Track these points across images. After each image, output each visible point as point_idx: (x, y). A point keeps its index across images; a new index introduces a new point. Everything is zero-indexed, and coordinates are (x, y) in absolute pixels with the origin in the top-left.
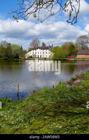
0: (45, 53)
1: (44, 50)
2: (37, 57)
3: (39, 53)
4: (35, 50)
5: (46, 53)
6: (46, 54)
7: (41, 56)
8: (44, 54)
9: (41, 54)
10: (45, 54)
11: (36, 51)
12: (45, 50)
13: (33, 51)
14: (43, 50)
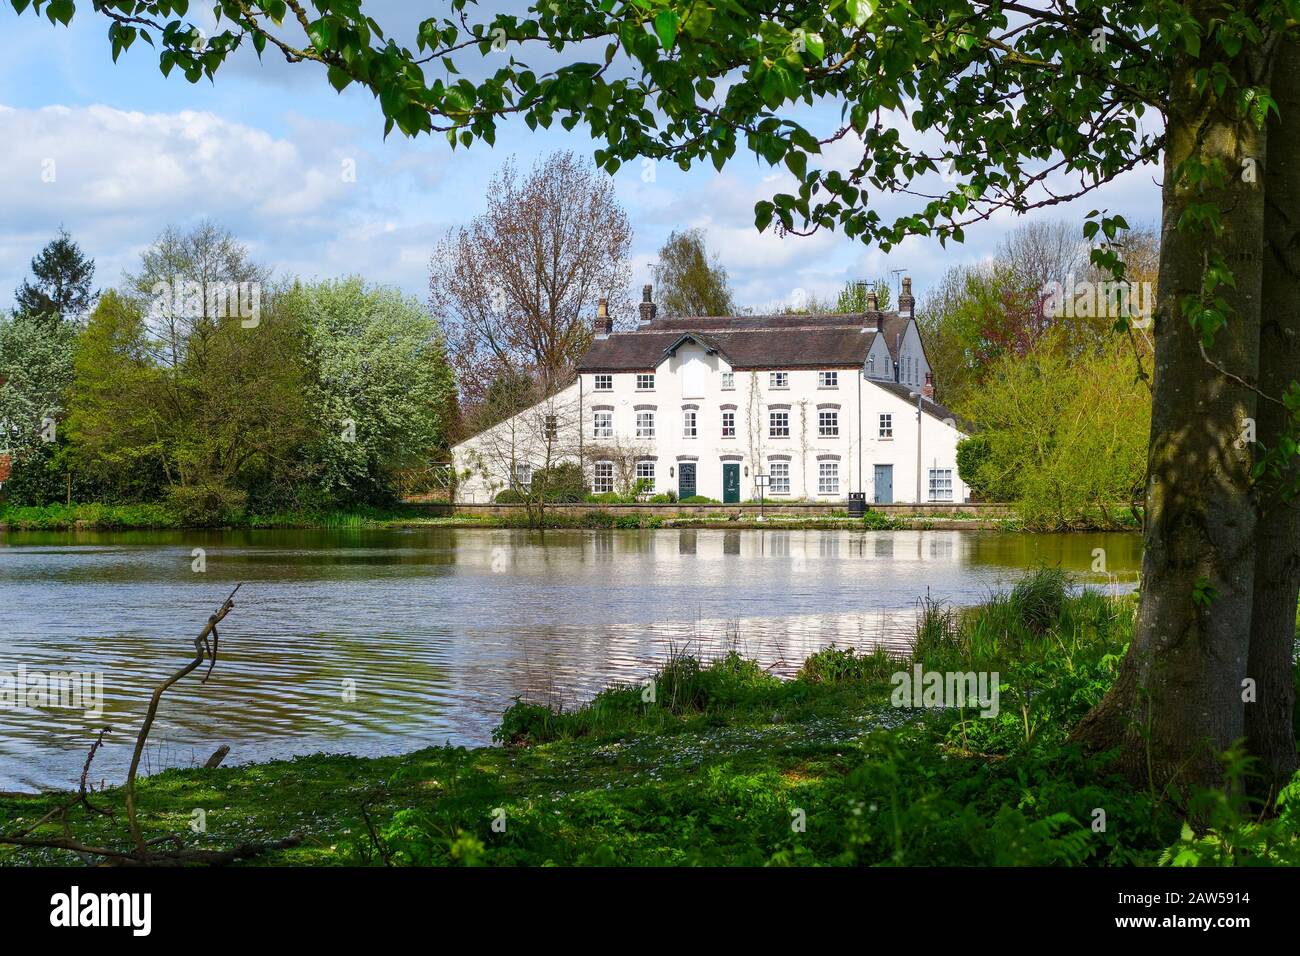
0: (804, 426)
1: (794, 377)
2: (666, 483)
3: (710, 421)
4: (624, 382)
5: (829, 424)
6: (830, 445)
7: (731, 474)
8: (779, 446)
9: (738, 444)
10: (804, 440)
11: (646, 384)
12: (804, 384)
13: (605, 384)
14: (764, 377)
